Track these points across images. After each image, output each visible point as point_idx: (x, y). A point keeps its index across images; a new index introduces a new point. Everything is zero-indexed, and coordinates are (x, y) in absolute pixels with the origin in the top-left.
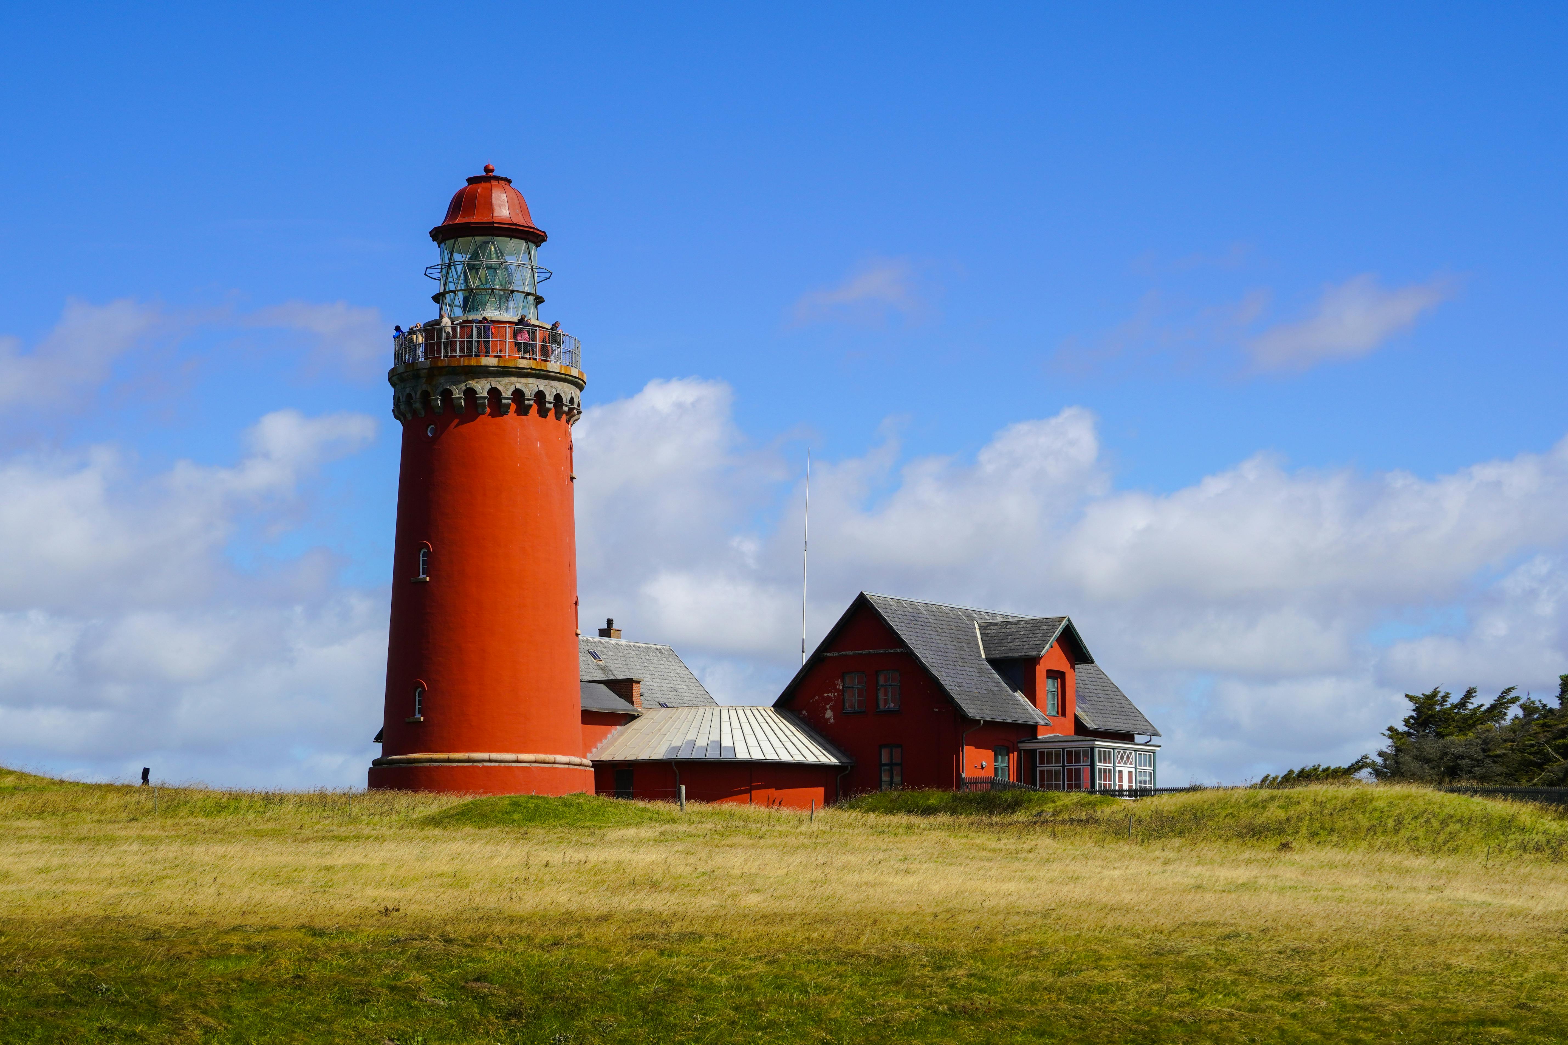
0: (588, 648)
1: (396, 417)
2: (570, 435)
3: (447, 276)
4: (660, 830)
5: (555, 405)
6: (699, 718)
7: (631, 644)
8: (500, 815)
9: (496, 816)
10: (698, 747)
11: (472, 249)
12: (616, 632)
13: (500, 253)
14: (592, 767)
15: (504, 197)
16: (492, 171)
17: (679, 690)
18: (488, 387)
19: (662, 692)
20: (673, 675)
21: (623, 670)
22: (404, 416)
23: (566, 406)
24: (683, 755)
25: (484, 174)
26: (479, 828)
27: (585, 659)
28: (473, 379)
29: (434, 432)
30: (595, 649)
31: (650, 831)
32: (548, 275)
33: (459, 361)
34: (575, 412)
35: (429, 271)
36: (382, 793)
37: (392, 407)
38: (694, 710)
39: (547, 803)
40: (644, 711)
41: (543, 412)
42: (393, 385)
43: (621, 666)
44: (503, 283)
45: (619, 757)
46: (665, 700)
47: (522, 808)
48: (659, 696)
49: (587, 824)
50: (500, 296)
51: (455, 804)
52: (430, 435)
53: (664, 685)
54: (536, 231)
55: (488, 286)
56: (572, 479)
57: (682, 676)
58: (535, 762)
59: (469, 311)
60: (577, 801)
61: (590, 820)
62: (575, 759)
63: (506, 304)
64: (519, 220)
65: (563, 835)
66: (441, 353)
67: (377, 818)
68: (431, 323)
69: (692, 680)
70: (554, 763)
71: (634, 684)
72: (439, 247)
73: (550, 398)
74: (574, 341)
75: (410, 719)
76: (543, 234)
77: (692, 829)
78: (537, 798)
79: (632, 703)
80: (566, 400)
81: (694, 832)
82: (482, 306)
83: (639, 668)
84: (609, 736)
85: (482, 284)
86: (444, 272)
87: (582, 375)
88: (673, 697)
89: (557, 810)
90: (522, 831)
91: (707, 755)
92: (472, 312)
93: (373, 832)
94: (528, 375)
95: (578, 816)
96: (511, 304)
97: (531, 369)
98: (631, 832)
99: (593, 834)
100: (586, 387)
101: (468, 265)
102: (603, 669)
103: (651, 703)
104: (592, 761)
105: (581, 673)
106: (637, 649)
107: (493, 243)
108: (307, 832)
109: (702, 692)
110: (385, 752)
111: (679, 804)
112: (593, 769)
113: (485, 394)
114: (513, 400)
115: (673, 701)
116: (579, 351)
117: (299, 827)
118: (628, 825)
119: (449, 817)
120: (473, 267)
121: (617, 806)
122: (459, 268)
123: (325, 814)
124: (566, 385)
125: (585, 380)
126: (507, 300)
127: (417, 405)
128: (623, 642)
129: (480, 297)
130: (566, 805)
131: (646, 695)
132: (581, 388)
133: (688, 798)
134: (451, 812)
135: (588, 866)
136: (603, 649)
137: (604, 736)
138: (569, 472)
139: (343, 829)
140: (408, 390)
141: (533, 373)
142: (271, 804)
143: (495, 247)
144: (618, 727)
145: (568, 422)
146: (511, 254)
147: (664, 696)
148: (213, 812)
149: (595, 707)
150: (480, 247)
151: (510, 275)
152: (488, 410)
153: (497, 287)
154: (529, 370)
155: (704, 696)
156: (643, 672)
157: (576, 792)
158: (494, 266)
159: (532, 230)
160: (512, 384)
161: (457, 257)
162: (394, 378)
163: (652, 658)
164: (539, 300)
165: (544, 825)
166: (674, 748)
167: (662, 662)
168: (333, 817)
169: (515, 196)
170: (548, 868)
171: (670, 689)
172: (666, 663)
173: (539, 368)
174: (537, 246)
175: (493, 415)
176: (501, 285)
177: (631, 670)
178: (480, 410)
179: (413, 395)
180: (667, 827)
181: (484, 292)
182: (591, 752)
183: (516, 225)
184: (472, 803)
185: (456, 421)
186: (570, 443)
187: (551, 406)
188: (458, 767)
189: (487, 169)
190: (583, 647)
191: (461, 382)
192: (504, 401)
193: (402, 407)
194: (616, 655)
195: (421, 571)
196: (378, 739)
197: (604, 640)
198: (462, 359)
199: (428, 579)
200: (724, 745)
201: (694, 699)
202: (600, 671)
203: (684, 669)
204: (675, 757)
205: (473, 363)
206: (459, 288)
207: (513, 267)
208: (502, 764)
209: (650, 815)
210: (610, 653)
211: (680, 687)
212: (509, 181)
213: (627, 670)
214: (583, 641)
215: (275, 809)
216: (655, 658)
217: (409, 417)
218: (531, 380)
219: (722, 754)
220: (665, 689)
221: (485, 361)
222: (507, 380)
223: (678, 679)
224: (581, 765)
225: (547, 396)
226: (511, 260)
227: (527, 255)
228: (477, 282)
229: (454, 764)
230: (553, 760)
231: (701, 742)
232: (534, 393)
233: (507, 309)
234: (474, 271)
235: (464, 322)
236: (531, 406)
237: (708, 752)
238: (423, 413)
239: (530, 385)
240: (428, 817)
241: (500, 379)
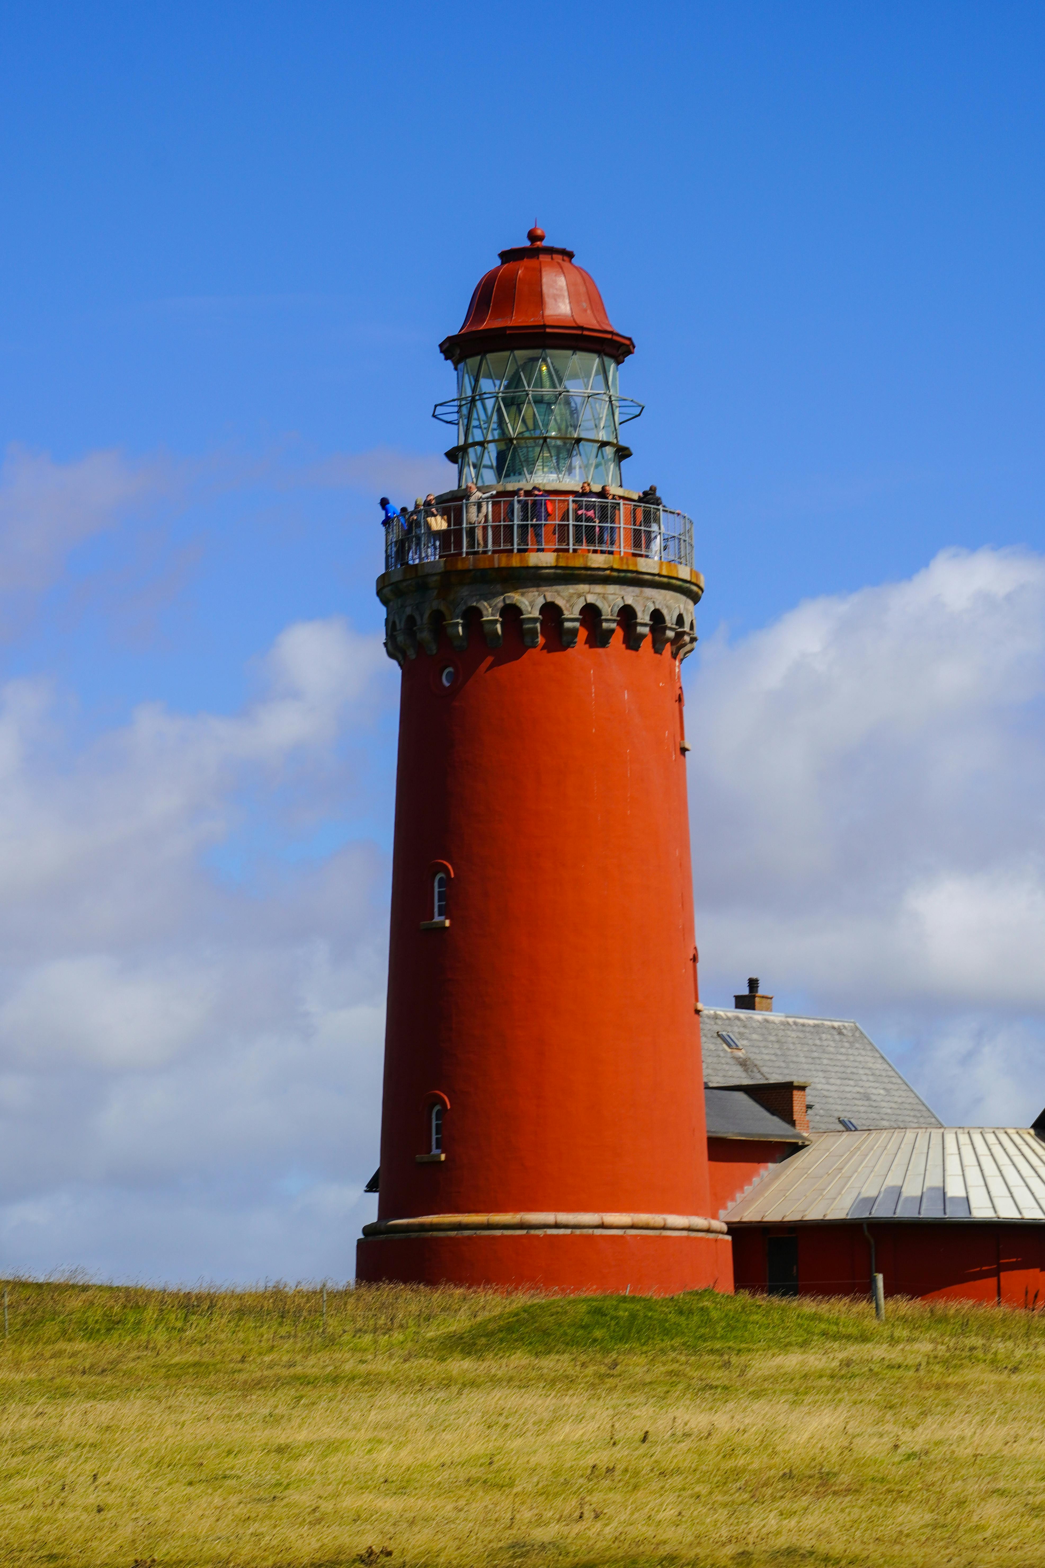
0: (717, 1028)
1: (391, 655)
2: (679, 678)
3: (469, 418)
4: (841, 1356)
5: (653, 629)
6: (906, 1147)
7: (791, 1020)
8: (570, 1331)
9: (565, 1334)
10: (907, 1199)
11: (509, 370)
12: (764, 1000)
13: (557, 377)
14: (728, 1233)
15: (562, 281)
16: (541, 238)
17: (874, 1097)
18: (540, 601)
19: (844, 1102)
20: (861, 1072)
21: (777, 1064)
22: (404, 653)
23: (671, 629)
24: (882, 1212)
25: (527, 244)
26: (537, 1355)
27: (712, 1047)
28: (515, 589)
29: (453, 678)
30: (729, 1029)
31: (824, 1359)
32: (637, 411)
33: (491, 559)
34: (687, 638)
35: (439, 410)
36: (378, 1289)
37: (383, 638)
38: (897, 1135)
39: (651, 1310)
40: (812, 1137)
41: (632, 641)
42: (385, 601)
43: (774, 1058)
44: (563, 427)
45: (773, 1215)
46: (849, 1115)
47: (608, 1318)
48: (839, 1108)
49: (718, 1345)
50: (558, 449)
51: (497, 1311)
52: (446, 683)
53: (848, 1089)
54: (615, 338)
55: (537, 433)
56: (684, 750)
57: (877, 1072)
58: (633, 1227)
59: (507, 476)
60: (701, 1305)
61: (722, 1337)
62: (699, 1221)
63: (568, 462)
64: (588, 320)
65: (675, 1366)
66: (461, 548)
67: (368, 1338)
68: (445, 498)
69: (894, 1080)
70: (664, 1228)
71: (795, 1093)
72: (456, 369)
73: (644, 617)
74: (682, 521)
75: (425, 1157)
76: (627, 342)
77: (894, 1355)
78: (633, 1300)
79: (792, 1123)
80: (670, 619)
81: (900, 1360)
82: (528, 465)
83: (803, 1060)
84: (756, 1180)
85: (528, 430)
86: (465, 410)
87: (697, 576)
88: (862, 1109)
89: (666, 1321)
90: (608, 1360)
91: (922, 1212)
92: (512, 478)
93: (363, 1368)
94: (606, 580)
95: (702, 1331)
96: (577, 462)
97: (612, 569)
98: (792, 1361)
99: (727, 1365)
100: (704, 597)
101: (503, 399)
102: (744, 1064)
103: (826, 1119)
104: (727, 1223)
105: (705, 1072)
106: (800, 1028)
107: (544, 360)
108: (252, 1371)
109: (910, 1100)
110: (385, 1211)
111: (874, 1305)
112: (729, 1238)
113: (536, 614)
114: (583, 622)
115: (862, 1115)
116: (690, 537)
117: (239, 1357)
118: (786, 1347)
119: (486, 1335)
120: (513, 402)
121: (767, 1314)
122: (490, 403)
123: (283, 1331)
124: (669, 594)
125: (702, 585)
126: (570, 455)
127: (425, 635)
128: (775, 1017)
129: (525, 450)
130: (681, 1312)
131: (817, 1106)
132: (695, 598)
133: (890, 1292)
134: (490, 1327)
135: (714, 1441)
136: (742, 1030)
137: (747, 1179)
138: (678, 739)
139: (312, 1360)
140: (408, 611)
141: (614, 577)
142: (194, 1314)
143: (548, 366)
144: (771, 1166)
145: (674, 656)
146: (574, 376)
147: (848, 1108)
148: (99, 1330)
149: (732, 1132)
150: (524, 367)
151: (574, 412)
152: (540, 640)
153: (553, 434)
154: (608, 572)
155: (915, 1107)
156: (812, 1067)
157: (699, 1288)
158: (546, 398)
159: (609, 336)
160: (579, 596)
161: (486, 385)
162: (386, 591)
163: (825, 1043)
164: (622, 453)
165: (645, 1348)
166: (866, 1200)
167: (843, 1050)
168: (295, 1336)
169: (579, 280)
170: (645, 1445)
171: (858, 1096)
172: (850, 1051)
173: (625, 567)
174: (619, 362)
175: (550, 647)
176: (559, 430)
177: (792, 1065)
178: (528, 640)
179: (418, 618)
180: (853, 1351)
181: (530, 443)
182: (725, 1208)
183: (582, 328)
184: (525, 1311)
185: (490, 659)
186: (679, 692)
187: (646, 630)
188: (503, 1236)
189: (533, 236)
190: (707, 1027)
191: (495, 595)
192: (568, 625)
193: (400, 638)
194: (765, 1040)
195: (436, 910)
196: (372, 1187)
197: (743, 1014)
198: (496, 556)
199: (447, 923)
200: (950, 1194)
201: (898, 1112)
202: (739, 1068)
203: (880, 1061)
204: (866, 1215)
205: (515, 562)
206: (490, 438)
207: (579, 400)
208: (578, 1232)
209: (823, 1326)
210: (755, 1036)
211: (874, 1091)
212: (570, 255)
213: (783, 1065)
214: (709, 1017)
215: (202, 1322)
216: (832, 1043)
217: (412, 654)
218: (611, 589)
219: (948, 1210)
220: (849, 1095)
221: (536, 559)
222: (571, 589)
223: (871, 1078)
224: (708, 1231)
225: (639, 614)
226: (575, 388)
227: (601, 377)
228: (520, 427)
229: (498, 1233)
230: (662, 1224)
231: (912, 1190)
233: (570, 470)
234: (514, 409)
235: (500, 494)
236: (612, 631)
237: (923, 1207)
238: (433, 649)
239: (611, 597)
240: (451, 1336)
241: (559, 588)
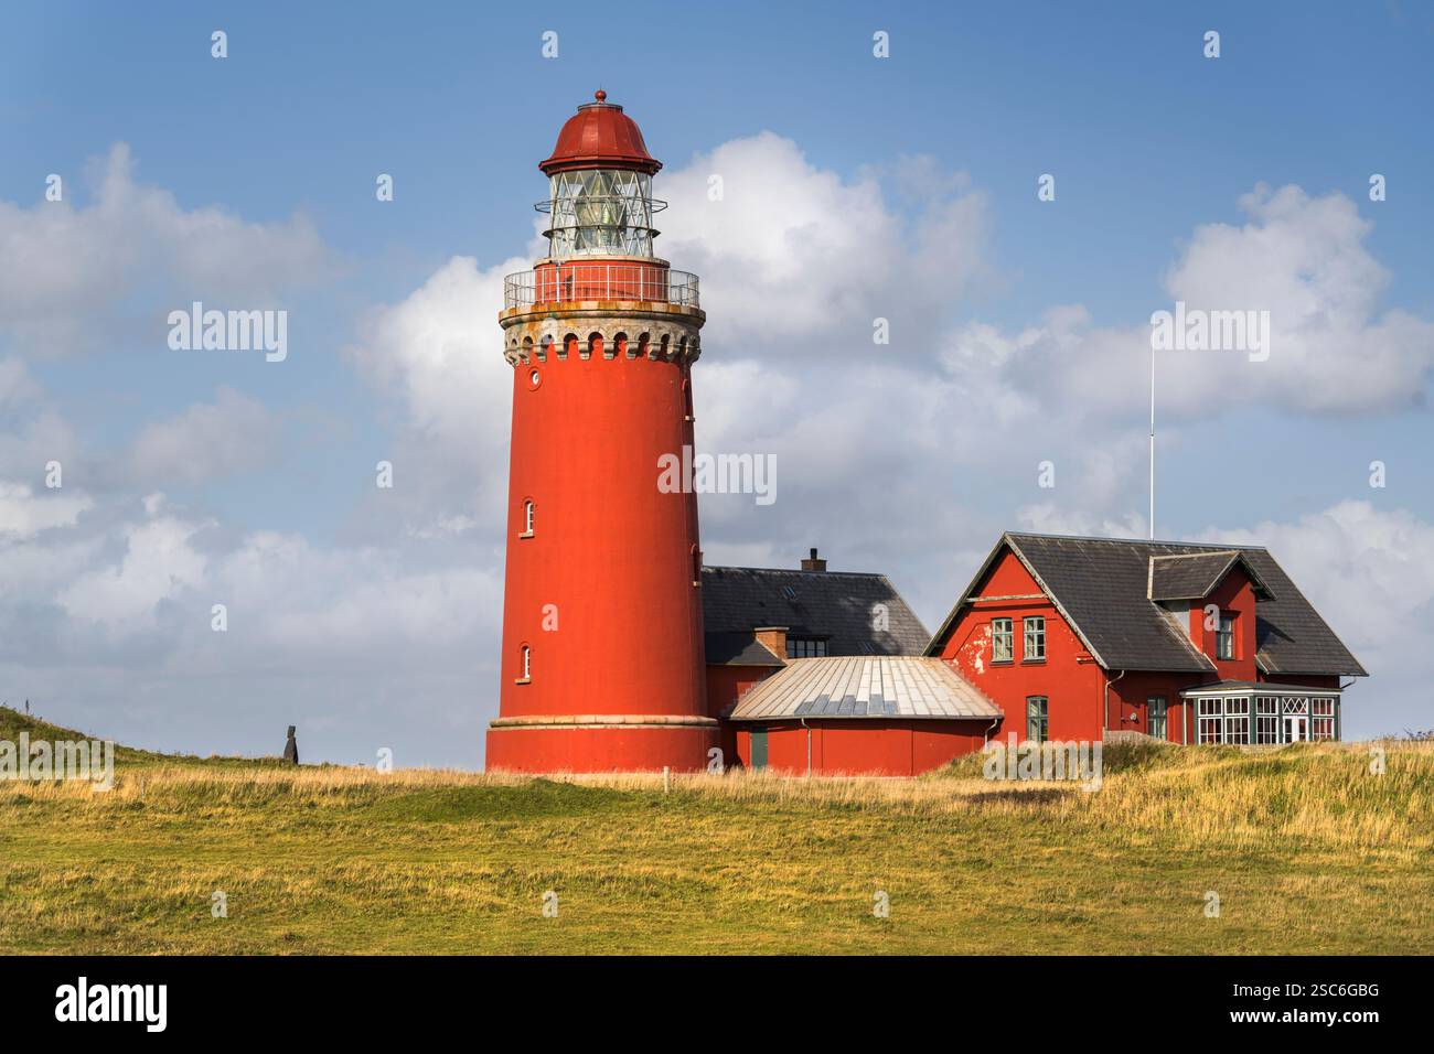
18: (588, 330)
21: (821, 606)
24: (815, 711)
28: (574, 323)
29: (539, 379)
30: (789, 583)
34: (696, 351)
38: (838, 662)
40: (789, 663)
43: (819, 603)
44: (612, 219)
45: (753, 713)
48: (860, 634)
52: (535, 383)
54: (648, 161)
57: (895, 610)
63: (616, 240)
71: (778, 634)
76: (657, 163)
79: (778, 654)
84: (748, 691)
94: (630, 317)
96: (622, 240)
109: (915, 628)
122: (566, 204)
127: (522, 352)
136: (799, 584)
137: (742, 690)
140: (513, 336)
141: (636, 315)
144: (759, 681)
146: (623, 185)
152: (590, 356)
159: (643, 160)
160: (614, 327)
162: (505, 321)
163: (860, 591)
166: (807, 704)
167: (872, 595)
172: (878, 596)
174: (650, 176)
175: (596, 360)
177: (831, 607)
178: (582, 356)
179: (518, 341)
191: (562, 328)
194: (815, 590)
195: (529, 525)
198: (562, 303)
199: (534, 534)
201: (905, 636)
202: (792, 610)
204: (805, 713)
205: (573, 307)
206: (566, 226)
210: (808, 588)
213: (825, 607)
216: (864, 591)
217: (517, 363)
218: (635, 322)
222: (609, 323)
227: (637, 185)
232: (638, 336)
238: (528, 360)
239: (634, 328)
241: (601, 322)
